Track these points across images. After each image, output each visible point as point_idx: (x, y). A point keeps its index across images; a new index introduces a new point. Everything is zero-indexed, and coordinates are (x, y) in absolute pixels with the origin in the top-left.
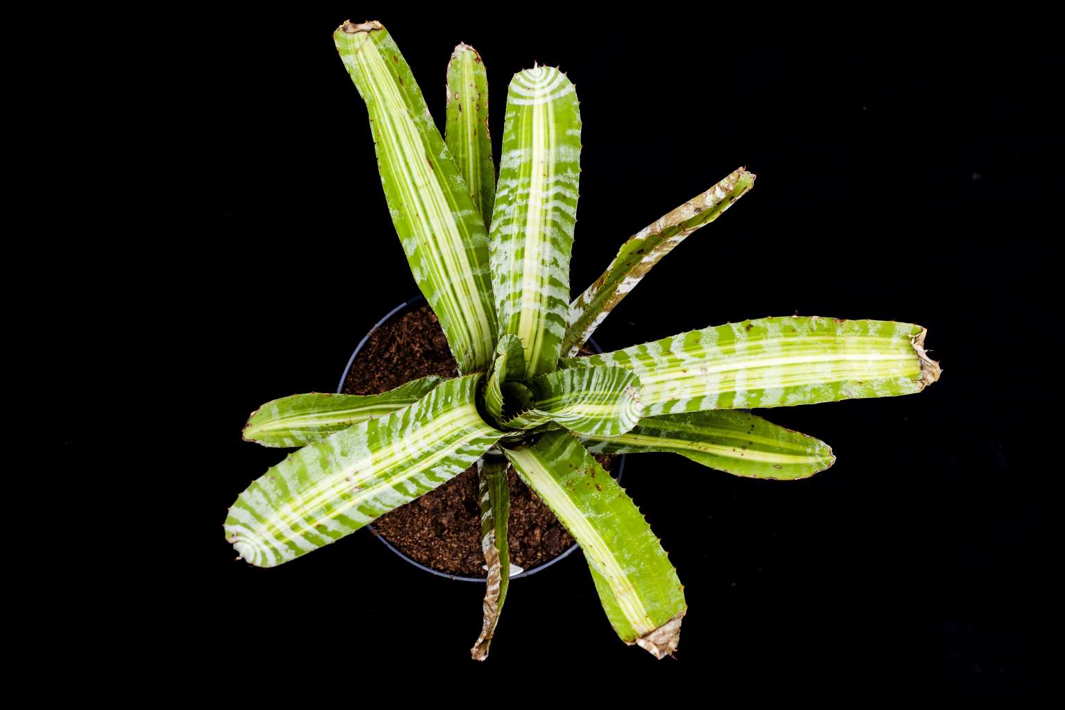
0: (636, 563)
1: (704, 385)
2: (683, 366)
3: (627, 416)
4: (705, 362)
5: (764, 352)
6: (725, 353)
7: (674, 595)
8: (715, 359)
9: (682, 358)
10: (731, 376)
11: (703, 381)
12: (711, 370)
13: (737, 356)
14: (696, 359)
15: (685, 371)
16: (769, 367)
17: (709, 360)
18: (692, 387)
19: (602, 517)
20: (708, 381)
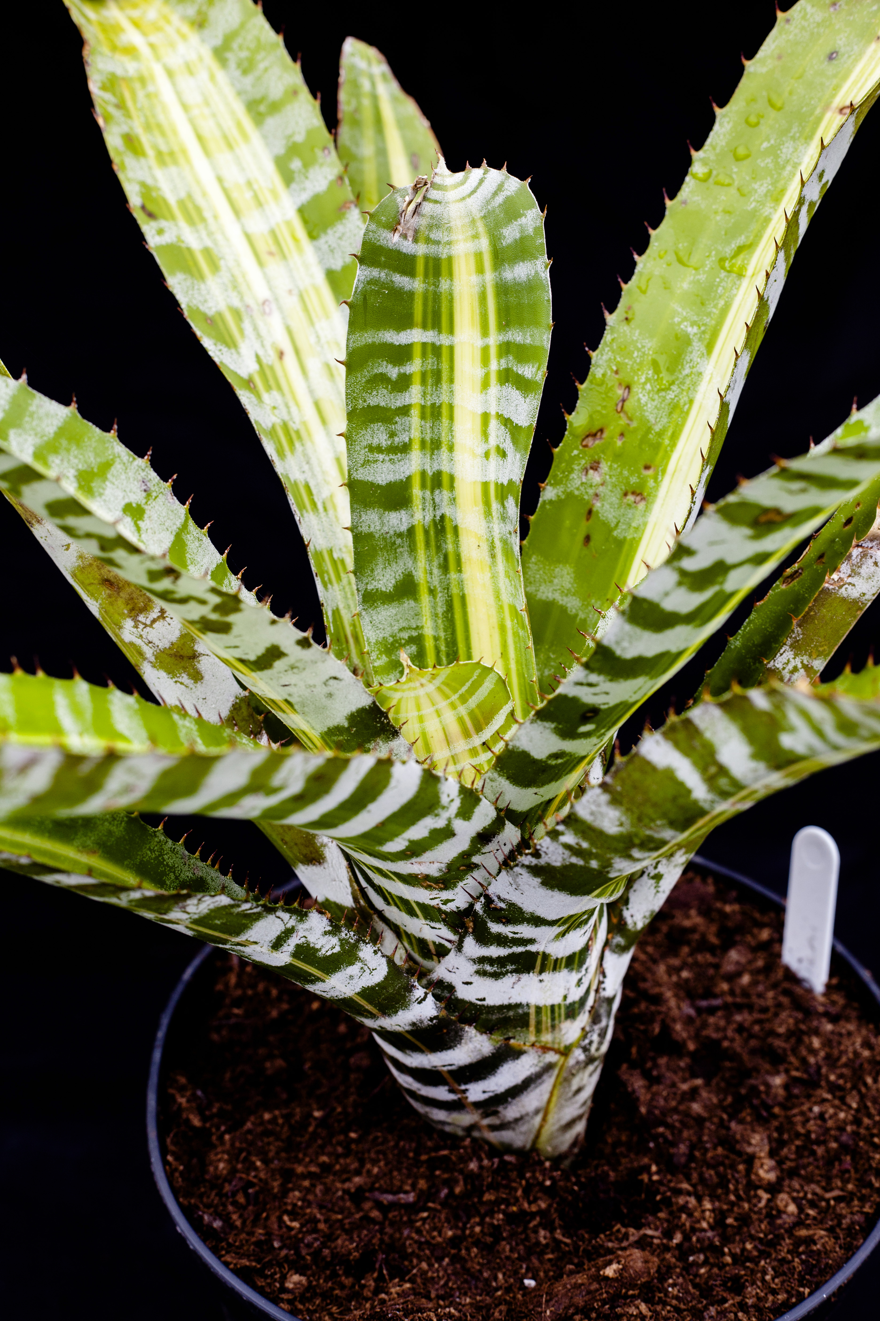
0: (768, 160)
1: (301, 297)
2: (270, 358)
3: (474, 192)
4: (248, 307)
5: (190, 196)
6: (215, 267)
7: (805, 24)
8: (235, 287)
9: (254, 359)
10: (263, 245)
11: (291, 303)
12: (261, 291)
13: (215, 242)
14: (247, 326)
15: (281, 355)
16: (220, 180)
17: (242, 299)
18: (312, 323)
19: (693, 324)
20: (290, 292)
